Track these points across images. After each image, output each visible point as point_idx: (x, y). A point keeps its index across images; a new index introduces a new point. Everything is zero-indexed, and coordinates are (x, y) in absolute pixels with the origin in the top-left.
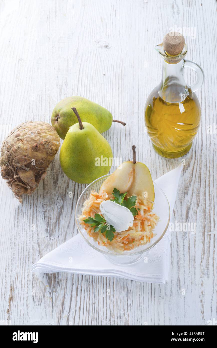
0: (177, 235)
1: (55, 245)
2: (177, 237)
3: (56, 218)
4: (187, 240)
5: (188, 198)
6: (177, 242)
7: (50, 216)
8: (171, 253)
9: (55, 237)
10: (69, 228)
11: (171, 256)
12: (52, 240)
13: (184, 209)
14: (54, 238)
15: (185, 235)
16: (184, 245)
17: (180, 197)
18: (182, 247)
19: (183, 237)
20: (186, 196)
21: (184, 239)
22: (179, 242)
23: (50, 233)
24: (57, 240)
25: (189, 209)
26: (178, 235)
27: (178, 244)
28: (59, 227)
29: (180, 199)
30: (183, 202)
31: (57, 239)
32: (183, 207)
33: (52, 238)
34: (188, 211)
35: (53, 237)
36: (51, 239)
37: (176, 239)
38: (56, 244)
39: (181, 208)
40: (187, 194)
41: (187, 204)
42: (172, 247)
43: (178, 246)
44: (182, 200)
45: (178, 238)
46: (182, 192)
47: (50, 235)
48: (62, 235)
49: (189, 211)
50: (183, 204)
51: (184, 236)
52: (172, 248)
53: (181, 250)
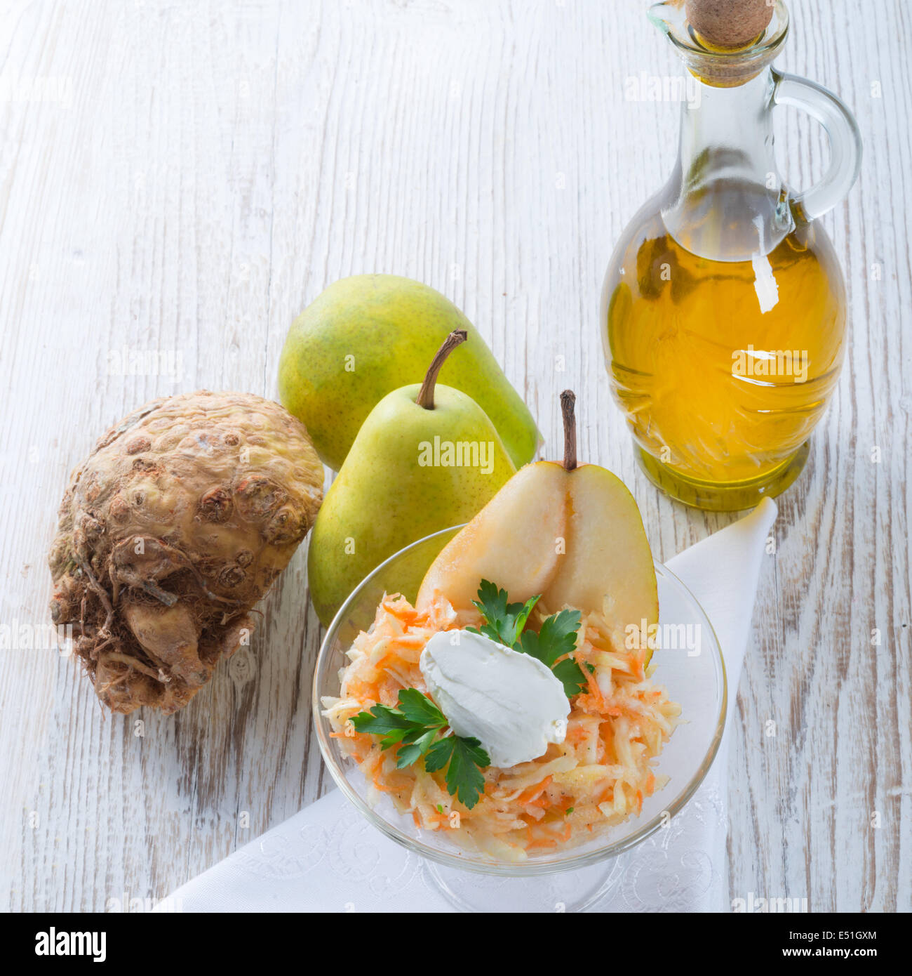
0: (752, 802)
1: (223, 848)
2: (753, 807)
3: (225, 731)
4: (797, 821)
5: (798, 643)
6: (756, 828)
7: (200, 724)
8: (731, 878)
9: (222, 814)
10: (283, 772)
11: (728, 889)
12: (207, 826)
13: (781, 690)
14: (219, 818)
15: (789, 799)
16: (785, 844)
17: (764, 641)
18: (776, 850)
19: (779, 811)
20: (790, 635)
21: (784, 815)
22: (762, 831)
23: (199, 793)
24: (229, 823)
25: (804, 688)
26: (757, 799)
27: (757, 839)
28: (238, 772)
29: (765, 649)
30: (775, 660)
31: (232, 821)
32: (777, 680)
33: (208, 814)
34: (798, 699)
35: (214, 812)
36: (203, 821)
37: (750, 817)
38: (228, 843)
39: (770, 685)
40: (795, 629)
41: (793, 667)
42: (735, 850)
43: (757, 846)
44: (775, 653)
45: (760, 813)
46: (772, 616)
47: (200, 804)
48: (251, 803)
49: (804, 700)
50: (776, 667)
51: (785, 804)
52: (735, 857)
53: (774, 862)
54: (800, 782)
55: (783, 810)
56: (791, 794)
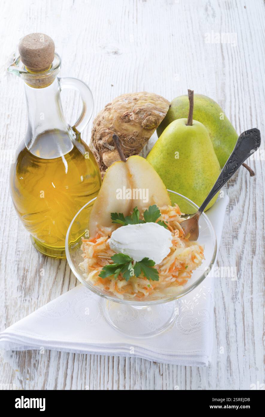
0: (223, 296)
1: (33, 309)
2: (223, 298)
3: (35, 270)
4: (239, 303)
5: (238, 244)
6: (224, 305)
7: (26, 268)
8: (216, 322)
9: (33, 298)
10: (55, 284)
11: (215, 325)
12: (27, 302)
13: (232, 259)
14: (32, 299)
15: (236, 295)
16: (235, 310)
17: (226, 243)
18: (232, 312)
19: (233, 299)
20: (235, 241)
21: (234, 300)
22: (226, 306)
23: (25, 291)
24: (35, 302)
25: (240, 258)
26: (225, 295)
27: (225, 309)
28: (39, 284)
29: (226, 245)
30: (230, 249)
31: (36, 300)
32: (231, 256)
33: (28, 298)
34: (238, 261)
35: (30, 297)
36: (26, 300)
37: (222, 301)
38: (34, 308)
39: (228, 257)
40: (237, 239)
41: (236, 251)
42: (217, 312)
43: (225, 311)
44: (230, 247)
45: (226, 299)
46: (228, 234)
47: (25, 294)
48: (43, 294)
49: (240, 262)
50: (230, 251)
51: (235, 296)
52: (217, 315)
53: (231, 316)
54: (240, 289)
55: (234, 298)
56: (237, 293)
